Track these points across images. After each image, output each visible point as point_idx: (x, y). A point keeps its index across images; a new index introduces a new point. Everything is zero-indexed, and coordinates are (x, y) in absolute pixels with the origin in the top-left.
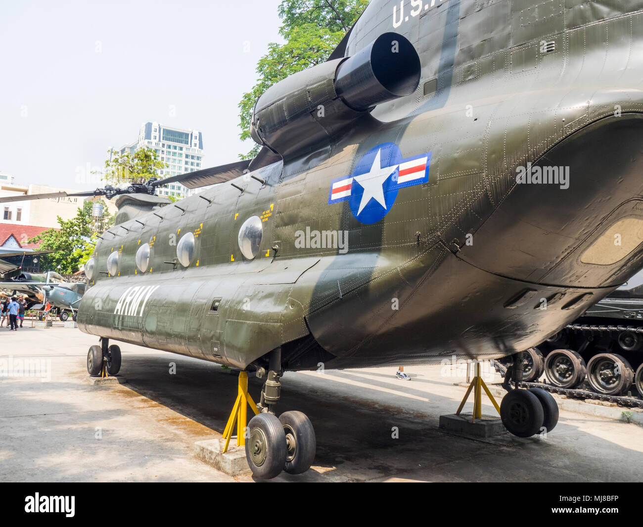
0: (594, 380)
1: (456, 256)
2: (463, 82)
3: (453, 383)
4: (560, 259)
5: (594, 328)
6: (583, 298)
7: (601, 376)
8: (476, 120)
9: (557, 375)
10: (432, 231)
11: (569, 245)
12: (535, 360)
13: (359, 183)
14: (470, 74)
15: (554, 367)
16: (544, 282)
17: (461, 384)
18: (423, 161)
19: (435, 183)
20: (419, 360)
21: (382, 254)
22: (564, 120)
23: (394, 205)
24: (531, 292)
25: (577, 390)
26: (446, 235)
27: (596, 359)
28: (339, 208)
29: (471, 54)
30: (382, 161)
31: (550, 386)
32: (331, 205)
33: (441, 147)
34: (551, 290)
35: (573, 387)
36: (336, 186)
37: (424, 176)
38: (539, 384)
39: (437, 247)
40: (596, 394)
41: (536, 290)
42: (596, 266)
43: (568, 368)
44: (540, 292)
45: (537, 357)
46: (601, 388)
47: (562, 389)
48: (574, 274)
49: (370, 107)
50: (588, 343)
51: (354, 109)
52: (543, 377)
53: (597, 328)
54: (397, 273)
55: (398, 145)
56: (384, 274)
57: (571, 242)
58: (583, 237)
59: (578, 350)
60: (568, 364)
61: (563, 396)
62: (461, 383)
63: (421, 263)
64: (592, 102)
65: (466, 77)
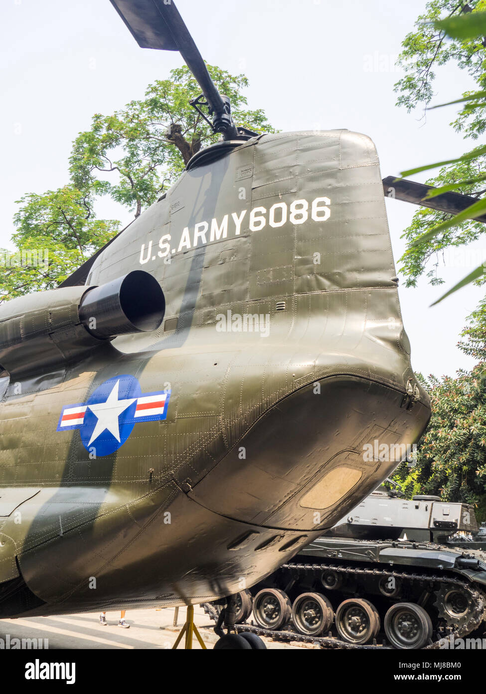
0: (298, 621)
1: (188, 496)
2: (202, 325)
3: (159, 626)
4: (282, 503)
5: (300, 566)
6: (299, 541)
7: (305, 617)
8: (216, 364)
9: (264, 616)
10: (166, 468)
11: (291, 490)
12: (244, 599)
13: (93, 412)
14: (210, 319)
15: (261, 607)
16: (266, 525)
17: (168, 628)
18: (162, 398)
19: (173, 421)
20: (134, 604)
21: (111, 489)
22: (294, 375)
23: (129, 438)
24: (254, 534)
25: (283, 632)
26: (179, 474)
27: (301, 599)
28: (68, 436)
29: (211, 301)
30: (119, 392)
31: (257, 628)
32: (59, 432)
33: (181, 386)
34: (271, 533)
35: (279, 629)
36: (67, 412)
37: (162, 412)
38: (247, 626)
39: (169, 485)
40: (300, 636)
41: (258, 533)
42: (313, 510)
43: (275, 609)
44: (262, 534)
45: (246, 597)
46: (304, 629)
47: (269, 631)
48: (293, 517)
49: (111, 336)
50: (294, 581)
51: (96, 337)
52: (251, 618)
53: (303, 567)
54: (126, 511)
55: (138, 378)
56: (111, 511)
57: (293, 487)
58: (303, 483)
59: (285, 588)
60: (276, 603)
61: (270, 639)
62: (168, 626)
63: (152, 502)
64: (317, 363)
65: (205, 320)
